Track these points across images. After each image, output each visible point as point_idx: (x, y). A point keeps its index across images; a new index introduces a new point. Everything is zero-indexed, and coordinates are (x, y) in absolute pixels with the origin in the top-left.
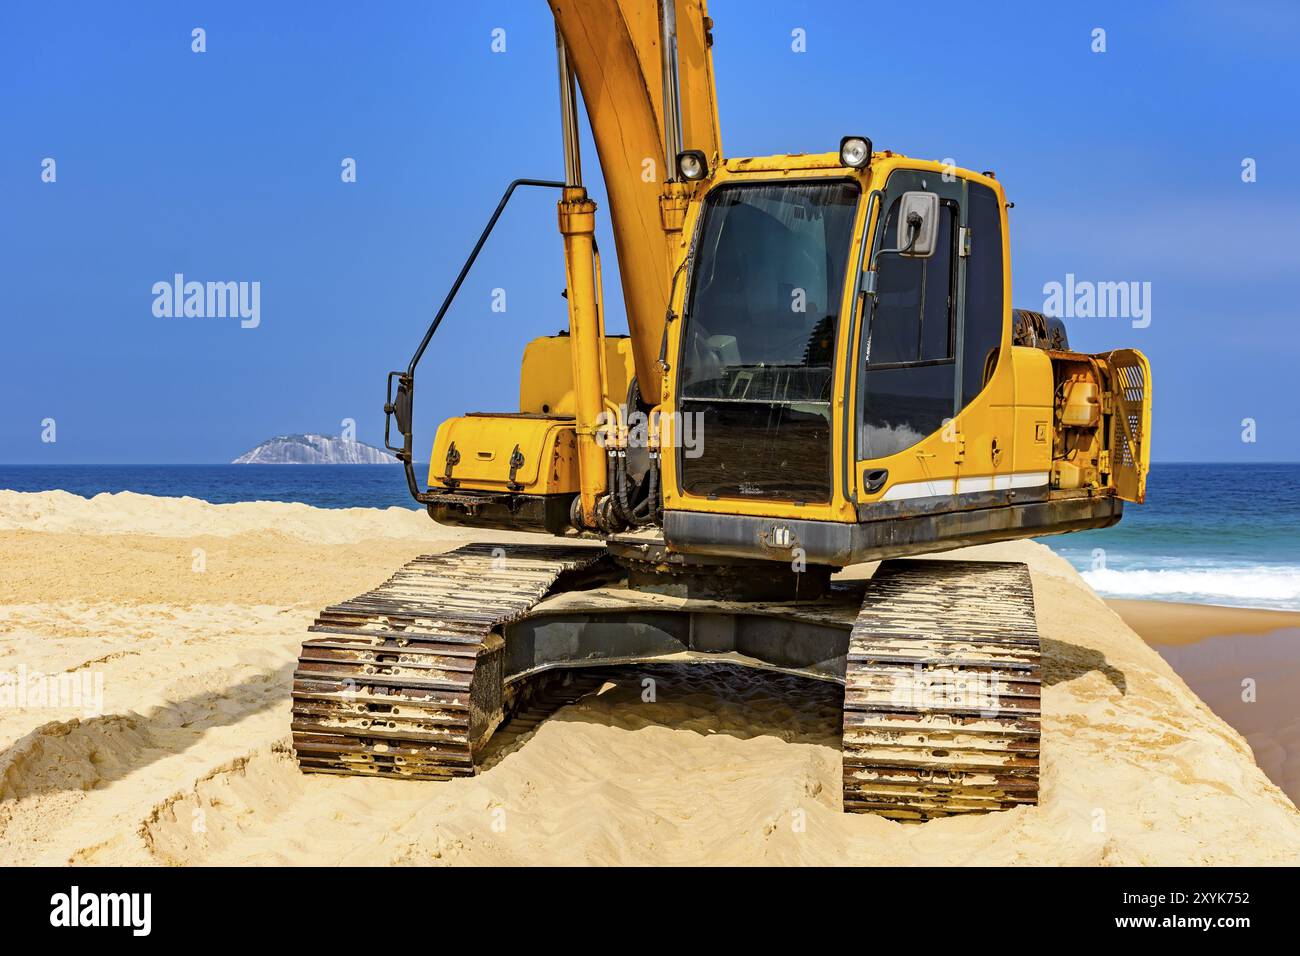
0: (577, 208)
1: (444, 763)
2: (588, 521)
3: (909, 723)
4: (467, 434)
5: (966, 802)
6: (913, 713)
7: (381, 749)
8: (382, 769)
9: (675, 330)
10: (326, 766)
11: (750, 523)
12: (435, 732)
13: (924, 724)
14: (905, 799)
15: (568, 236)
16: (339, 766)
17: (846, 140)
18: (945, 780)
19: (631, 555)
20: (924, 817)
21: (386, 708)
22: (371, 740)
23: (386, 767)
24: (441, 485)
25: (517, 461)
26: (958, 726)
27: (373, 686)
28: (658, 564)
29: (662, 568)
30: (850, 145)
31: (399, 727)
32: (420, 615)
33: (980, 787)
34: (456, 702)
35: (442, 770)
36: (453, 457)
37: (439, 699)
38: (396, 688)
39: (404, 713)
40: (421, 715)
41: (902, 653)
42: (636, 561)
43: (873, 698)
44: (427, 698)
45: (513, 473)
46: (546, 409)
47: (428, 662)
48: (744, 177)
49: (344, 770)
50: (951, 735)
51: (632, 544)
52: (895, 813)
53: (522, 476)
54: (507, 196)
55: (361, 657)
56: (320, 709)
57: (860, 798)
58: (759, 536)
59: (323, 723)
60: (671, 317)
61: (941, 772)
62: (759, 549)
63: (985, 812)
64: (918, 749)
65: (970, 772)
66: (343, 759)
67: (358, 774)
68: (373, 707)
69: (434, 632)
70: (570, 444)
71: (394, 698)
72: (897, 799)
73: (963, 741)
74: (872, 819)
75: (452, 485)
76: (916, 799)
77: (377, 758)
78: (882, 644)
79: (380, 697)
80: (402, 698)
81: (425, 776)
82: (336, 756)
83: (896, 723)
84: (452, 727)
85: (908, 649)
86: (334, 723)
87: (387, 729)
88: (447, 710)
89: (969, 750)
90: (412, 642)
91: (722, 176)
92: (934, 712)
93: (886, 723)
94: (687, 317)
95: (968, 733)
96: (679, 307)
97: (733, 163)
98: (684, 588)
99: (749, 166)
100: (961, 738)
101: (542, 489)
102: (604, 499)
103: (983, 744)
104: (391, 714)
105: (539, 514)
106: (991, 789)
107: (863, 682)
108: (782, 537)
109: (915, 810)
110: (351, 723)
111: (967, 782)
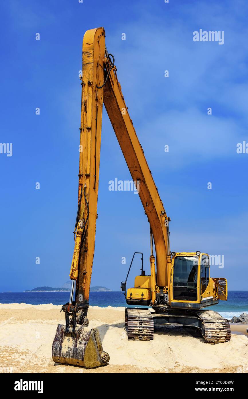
0: (153, 259)
1: (149, 338)
2: (153, 304)
3: (214, 330)
4: (134, 291)
5: (221, 341)
6: (214, 329)
7: (141, 336)
8: (140, 339)
9: (172, 276)
10: (132, 339)
11: (184, 304)
12: (149, 333)
13: (215, 330)
14: (213, 341)
15: (151, 262)
16: (134, 339)
17: (197, 252)
18: (219, 338)
19: (160, 309)
20: (215, 344)
21: (142, 330)
22: (139, 335)
23: (141, 339)
24: (130, 298)
25: (143, 295)
26: (220, 331)
27: (140, 327)
28: (164, 310)
29: (165, 311)
30: (198, 252)
31: (144, 333)
32: (143, 317)
33: (223, 339)
34: (152, 329)
35: (149, 339)
36: (131, 295)
37: (149, 329)
38: (143, 327)
39: (144, 331)
40: (147, 331)
41: (210, 321)
42: (160, 310)
43: (208, 327)
44: (148, 329)
45: (142, 297)
46: (139, 287)
47: (147, 324)
48: (180, 255)
49: (134, 340)
50: (219, 332)
51: (160, 307)
52: (211, 343)
53: (143, 297)
54: (134, 255)
55: (137, 323)
56: (132, 331)
57: (206, 341)
58: (186, 305)
59: (132, 333)
60: (172, 275)
61: (218, 337)
62: (186, 307)
63: (223, 343)
64: (215, 334)
65: (222, 337)
66: (135, 338)
67: (136, 340)
68: (140, 330)
69: (146, 319)
70: (150, 292)
71: (143, 329)
72: (212, 341)
73: (221, 333)
74: (208, 344)
75: (131, 299)
76: (214, 341)
77: (140, 338)
78: (207, 320)
79: (141, 329)
80: (144, 329)
81: (146, 340)
82: (133, 337)
83: (212, 330)
84: (151, 333)
85: (211, 321)
86: (134, 333)
87: (142, 333)
88: (150, 330)
89: (222, 334)
90: (143, 321)
91: (176, 255)
92: (217, 329)
93: (210, 330)
94: (174, 275)
95: (222, 332)
96: (172, 274)
97: (178, 253)
98: (167, 314)
99: (181, 254)
100: (221, 332)
101: (147, 299)
102: (156, 300)
103: (223, 333)
104: (143, 331)
105: (146, 303)
106: (224, 339)
107: (206, 325)
108: (189, 306)
109: (214, 343)
110: (137, 333)
111: (221, 338)
